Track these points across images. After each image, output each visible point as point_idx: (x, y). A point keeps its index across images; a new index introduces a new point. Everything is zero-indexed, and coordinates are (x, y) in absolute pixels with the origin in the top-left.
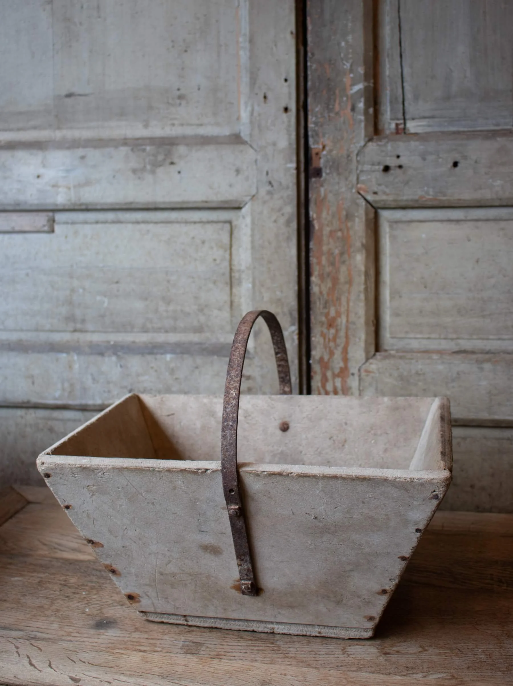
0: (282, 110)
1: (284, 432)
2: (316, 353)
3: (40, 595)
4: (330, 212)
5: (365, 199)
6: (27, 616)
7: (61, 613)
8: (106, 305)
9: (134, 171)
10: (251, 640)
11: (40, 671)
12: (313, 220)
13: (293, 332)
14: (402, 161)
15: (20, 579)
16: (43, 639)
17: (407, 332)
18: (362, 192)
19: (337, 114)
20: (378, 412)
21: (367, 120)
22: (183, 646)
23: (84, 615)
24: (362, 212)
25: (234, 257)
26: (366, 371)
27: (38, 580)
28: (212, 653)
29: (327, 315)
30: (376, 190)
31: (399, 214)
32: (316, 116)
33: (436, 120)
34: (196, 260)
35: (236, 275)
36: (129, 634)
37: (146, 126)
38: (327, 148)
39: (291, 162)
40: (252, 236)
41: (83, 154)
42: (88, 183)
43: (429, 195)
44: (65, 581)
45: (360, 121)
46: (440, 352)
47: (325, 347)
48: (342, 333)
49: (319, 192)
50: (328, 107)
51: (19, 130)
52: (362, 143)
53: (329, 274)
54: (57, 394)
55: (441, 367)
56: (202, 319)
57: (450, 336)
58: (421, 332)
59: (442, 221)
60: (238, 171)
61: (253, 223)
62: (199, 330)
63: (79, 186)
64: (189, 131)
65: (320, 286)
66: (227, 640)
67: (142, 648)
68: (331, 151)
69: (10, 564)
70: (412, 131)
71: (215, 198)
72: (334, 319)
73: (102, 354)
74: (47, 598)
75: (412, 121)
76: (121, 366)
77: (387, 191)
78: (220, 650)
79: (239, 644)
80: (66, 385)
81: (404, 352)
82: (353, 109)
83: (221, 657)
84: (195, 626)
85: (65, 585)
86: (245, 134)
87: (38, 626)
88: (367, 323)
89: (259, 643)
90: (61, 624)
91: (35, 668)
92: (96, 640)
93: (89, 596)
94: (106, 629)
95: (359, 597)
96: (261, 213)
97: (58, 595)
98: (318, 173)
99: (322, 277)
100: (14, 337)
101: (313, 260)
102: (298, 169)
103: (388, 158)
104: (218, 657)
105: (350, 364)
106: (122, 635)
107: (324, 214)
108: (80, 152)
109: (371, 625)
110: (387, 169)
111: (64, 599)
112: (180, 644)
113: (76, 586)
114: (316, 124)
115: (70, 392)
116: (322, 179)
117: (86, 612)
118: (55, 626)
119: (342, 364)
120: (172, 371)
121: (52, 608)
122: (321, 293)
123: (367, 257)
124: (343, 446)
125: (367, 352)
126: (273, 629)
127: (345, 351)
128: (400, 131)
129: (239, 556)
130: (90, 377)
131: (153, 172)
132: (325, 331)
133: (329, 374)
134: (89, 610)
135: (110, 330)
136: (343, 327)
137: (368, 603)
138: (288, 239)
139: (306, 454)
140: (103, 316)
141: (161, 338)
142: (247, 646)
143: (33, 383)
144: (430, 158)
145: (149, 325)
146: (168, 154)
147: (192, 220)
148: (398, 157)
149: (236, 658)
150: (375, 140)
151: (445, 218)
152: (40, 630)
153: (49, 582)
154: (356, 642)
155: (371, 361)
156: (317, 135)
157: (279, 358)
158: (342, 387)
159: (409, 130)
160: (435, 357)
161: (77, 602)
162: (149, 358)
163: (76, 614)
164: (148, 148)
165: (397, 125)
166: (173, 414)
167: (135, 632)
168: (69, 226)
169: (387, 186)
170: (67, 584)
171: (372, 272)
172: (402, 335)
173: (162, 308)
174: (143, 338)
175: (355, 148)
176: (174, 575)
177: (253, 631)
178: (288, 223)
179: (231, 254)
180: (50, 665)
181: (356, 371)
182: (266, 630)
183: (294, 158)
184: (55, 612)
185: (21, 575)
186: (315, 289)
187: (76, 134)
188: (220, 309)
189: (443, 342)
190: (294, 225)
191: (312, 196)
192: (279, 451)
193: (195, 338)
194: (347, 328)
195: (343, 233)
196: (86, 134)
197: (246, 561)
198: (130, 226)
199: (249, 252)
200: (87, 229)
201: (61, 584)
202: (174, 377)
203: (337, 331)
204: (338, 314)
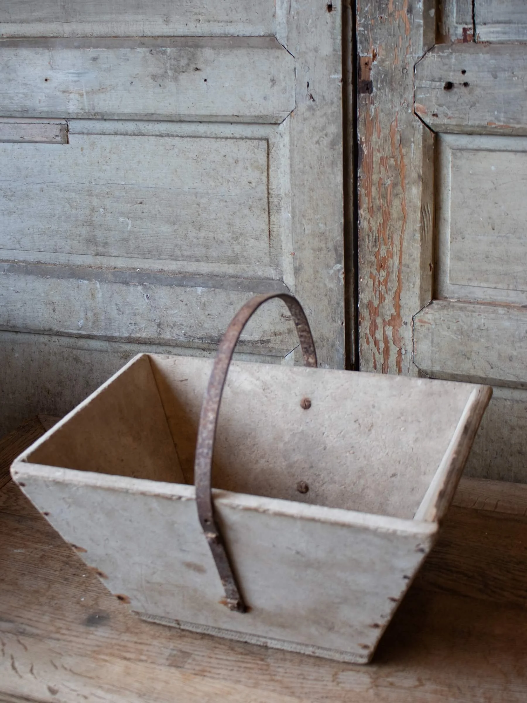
0: (325, 8)
1: (306, 410)
2: (364, 297)
3: (40, 576)
4: (382, 135)
5: (423, 122)
6: (21, 603)
7: (56, 602)
8: (129, 227)
9: (154, 77)
10: (241, 654)
11: (21, 677)
12: (362, 143)
13: (339, 270)
14: (468, 77)
15: (23, 551)
16: (32, 635)
17: (470, 279)
18: (419, 113)
19: (390, 15)
20: (409, 396)
21: (426, 24)
22: (170, 655)
23: (78, 607)
24: (419, 137)
25: (271, 179)
26: (421, 321)
27: (41, 554)
28: (198, 668)
29: (377, 254)
30: (436, 111)
31: (464, 141)
32: (366, 17)
33: (512, 25)
34: (229, 181)
35: (274, 200)
36: (119, 635)
37: (167, 21)
38: (378, 58)
39: (336, 72)
40: (291, 158)
41: (95, 55)
42: (102, 89)
43: (499, 121)
44: (69, 557)
45: (419, 26)
46: (508, 306)
47: (374, 289)
48: (394, 277)
49: (368, 110)
50: (379, 7)
51: (22, 22)
52: (421, 54)
53: (379, 208)
54: (81, 323)
55: (507, 324)
56: (237, 248)
57: (520, 288)
58: (487, 281)
59: (516, 152)
60: (273, 81)
61: (292, 143)
62: (234, 260)
63: (92, 92)
64: (217, 29)
65: (369, 221)
66: (217, 651)
67: (128, 655)
68: (383, 61)
69: (17, 529)
70: (483, 38)
71: (248, 112)
72: (385, 259)
73: (127, 283)
74: (45, 579)
75: (484, 26)
76: (148, 298)
77: (450, 113)
78: (206, 664)
79: (229, 658)
80: (89, 314)
81: (465, 302)
82: (410, 10)
83: (206, 674)
84: (188, 631)
85: (67, 563)
86: (281, 36)
87: (29, 617)
88: (422, 267)
89: (248, 658)
90: (53, 615)
91: (17, 672)
92: (84, 641)
93: (88, 579)
94: (97, 627)
95: (351, 626)
96: (302, 132)
97: (58, 577)
98: (368, 87)
99: (371, 211)
100: (32, 257)
101: (361, 191)
102: (344, 80)
103: (452, 74)
104: (202, 673)
105: (402, 312)
106: (111, 636)
107: (374, 137)
108: (92, 52)
109: (366, 652)
110: (449, 86)
111: (62, 583)
112: (167, 652)
113: (78, 565)
114: (365, 26)
115: (94, 322)
116: (372, 95)
117: (82, 601)
118: (46, 618)
119: (393, 311)
120: (204, 306)
121: (48, 594)
122: (370, 229)
123: (424, 191)
124: (370, 430)
125: (422, 299)
126: (266, 643)
127: (397, 296)
128: (468, 38)
129: (223, 577)
130: (114, 307)
131: (176, 79)
132: (375, 272)
133: (379, 321)
134: (85, 599)
135: (136, 256)
136: (396, 269)
137: (361, 633)
138: (333, 163)
139: (328, 436)
140: (127, 240)
141: (191, 267)
142: (235, 661)
143: (54, 310)
144: (502, 75)
145: (178, 253)
146: (192, 58)
147: (222, 135)
148: (464, 72)
149: (221, 676)
150: (436, 50)
151: (520, 148)
152: (31, 623)
153: (52, 557)
154: (350, 667)
155: (427, 310)
156: (367, 40)
157: (300, 328)
158: (393, 336)
159: (479, 37)
160: (501, 311)
161: (75, 588)
162: (178, 290)
163: (70, 603)
164: (169, 50)
165: (465, 30)
166: (187, 380)
167: (125, 632)
168: (85, 136)
169: (449, 108)
170: (70, 562)
171: (430, 208)
172: (464, 282)
173: (192, 233)
174: (172, 266)
175: (411, 60)
176: (160, 585)
177: (246, 642)
178: (333, 145)
179: (268, 177)
180: (31, 671)
181: (409, 320)
182: (259, 643)
183: (340, 68)
184: (50, 599)
185: (26, 546)
186: (363, 224)
187: (87, 28)
188: (257, 239)
189: (512, 294)
190: (340, 148)
191: (361, 115)
192: (300, 430)
193: (230, 269)
194: (400, 272)
195: (396, 161)
196: (99, 29)
197: (230, 583)
198: (152, 139)
199: (288, 177)
200: (106, 141)
201: (63, 562)
202: (207, 313)
203: (388, 273)
204: (390, 255)
